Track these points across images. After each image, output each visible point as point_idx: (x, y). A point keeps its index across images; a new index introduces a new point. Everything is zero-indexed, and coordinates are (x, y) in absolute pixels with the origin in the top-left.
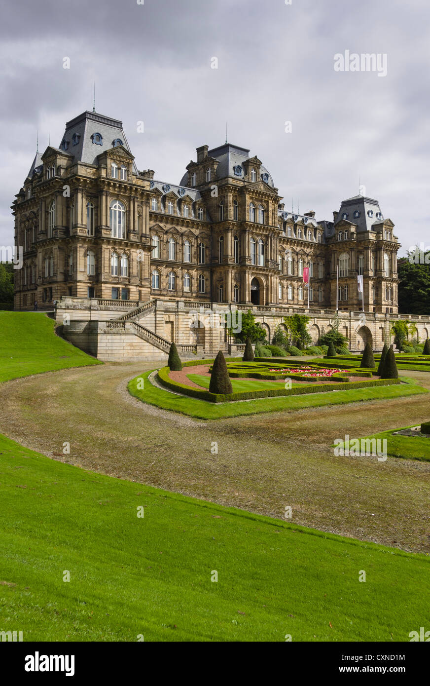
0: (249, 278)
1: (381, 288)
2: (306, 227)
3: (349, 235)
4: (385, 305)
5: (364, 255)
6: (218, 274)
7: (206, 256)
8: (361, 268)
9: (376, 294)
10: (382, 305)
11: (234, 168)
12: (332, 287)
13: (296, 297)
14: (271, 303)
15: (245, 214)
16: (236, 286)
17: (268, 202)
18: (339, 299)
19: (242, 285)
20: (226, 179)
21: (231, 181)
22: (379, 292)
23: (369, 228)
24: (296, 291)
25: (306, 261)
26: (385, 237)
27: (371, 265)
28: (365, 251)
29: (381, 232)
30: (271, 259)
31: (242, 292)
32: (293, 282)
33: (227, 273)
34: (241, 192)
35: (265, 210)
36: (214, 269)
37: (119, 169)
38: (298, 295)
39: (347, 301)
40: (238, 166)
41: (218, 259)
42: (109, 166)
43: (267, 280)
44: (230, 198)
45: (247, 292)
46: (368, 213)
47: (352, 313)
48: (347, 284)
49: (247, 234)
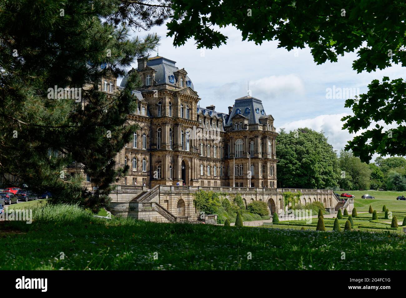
0: (180, 160)
1: (267, 167)
2: (211, 119)
3: (244, 126)
4: (270, 179)
5: (254, 141)
6: (157, 157)
7: (148, 143)
8: (252, 151)
9: (263, 171)
10: (267, 179)
11: (169, 77)
12: (231, 165)
13: (206, 173)
14: (194, 179)
15: (178, 112)
16: (171, 167)
17: (192, 102)
18: (236, 174)
19: (175, 166)
20: (164, 85)
21: (168, 87)
22: (265, 170)
23: (257, 122)
24: (205, 169)
25: (212, 145)
26: (268, 128)
27: (260, 150)
28: (255, 139)
29: (266, 125)
30: (194, 146)
31: (175, 171)
32: (203, 162)
33: (164, 157)
34: (175, 95)
35: (190, 109)
36: (154, 153)
37: (108, 84)
38: (207, 171)
39: (243, 176)
40: (172, 76)
41: (156, 146)
42: (103, 83)
43: (191, 162)
44: (168, 100)
45: (179, 172)
46: (256, 110)
47: (264, 189)
48: (242, 163)
49: (179, 127)
